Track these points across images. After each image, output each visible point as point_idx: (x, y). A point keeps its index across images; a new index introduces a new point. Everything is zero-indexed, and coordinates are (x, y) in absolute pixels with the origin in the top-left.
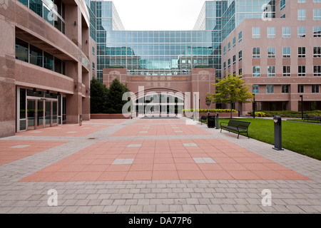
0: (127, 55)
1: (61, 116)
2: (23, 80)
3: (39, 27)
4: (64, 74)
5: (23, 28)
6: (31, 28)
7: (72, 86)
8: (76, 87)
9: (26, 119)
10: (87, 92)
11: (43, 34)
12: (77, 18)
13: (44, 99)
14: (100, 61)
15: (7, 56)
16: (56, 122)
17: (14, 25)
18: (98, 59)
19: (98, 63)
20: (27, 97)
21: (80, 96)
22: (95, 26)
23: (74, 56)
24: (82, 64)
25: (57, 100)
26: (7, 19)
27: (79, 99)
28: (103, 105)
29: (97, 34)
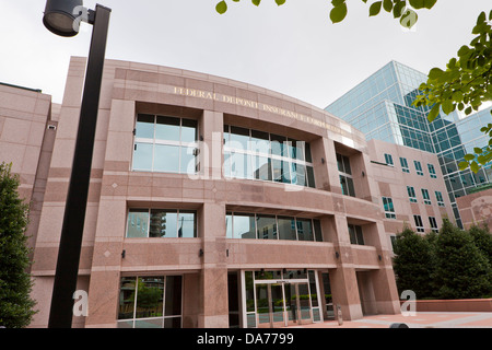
1: (320, 307)
4: (319, 239)
5: (234, 203)
6: (244, 199)
7: (330, 256)
8: (337, 255)
9: (256, 312)
10: (380, 258)
11: (260, 199)
12: (324, 152)
13: (282, 281)
14: (452, 183)
15: (217, 239)
16: (309, 317)
17: (223, 205)
18: (447, 182)
19: (449, 190)
20: (256, 282)
21: (348, 269)
22: (423, 128)
23: (322, 208)
24: (346, 215)
25: (307, 281)
26: (217, 201)
27: (345, 274)
28: (431, 280)
29: (435, 139)
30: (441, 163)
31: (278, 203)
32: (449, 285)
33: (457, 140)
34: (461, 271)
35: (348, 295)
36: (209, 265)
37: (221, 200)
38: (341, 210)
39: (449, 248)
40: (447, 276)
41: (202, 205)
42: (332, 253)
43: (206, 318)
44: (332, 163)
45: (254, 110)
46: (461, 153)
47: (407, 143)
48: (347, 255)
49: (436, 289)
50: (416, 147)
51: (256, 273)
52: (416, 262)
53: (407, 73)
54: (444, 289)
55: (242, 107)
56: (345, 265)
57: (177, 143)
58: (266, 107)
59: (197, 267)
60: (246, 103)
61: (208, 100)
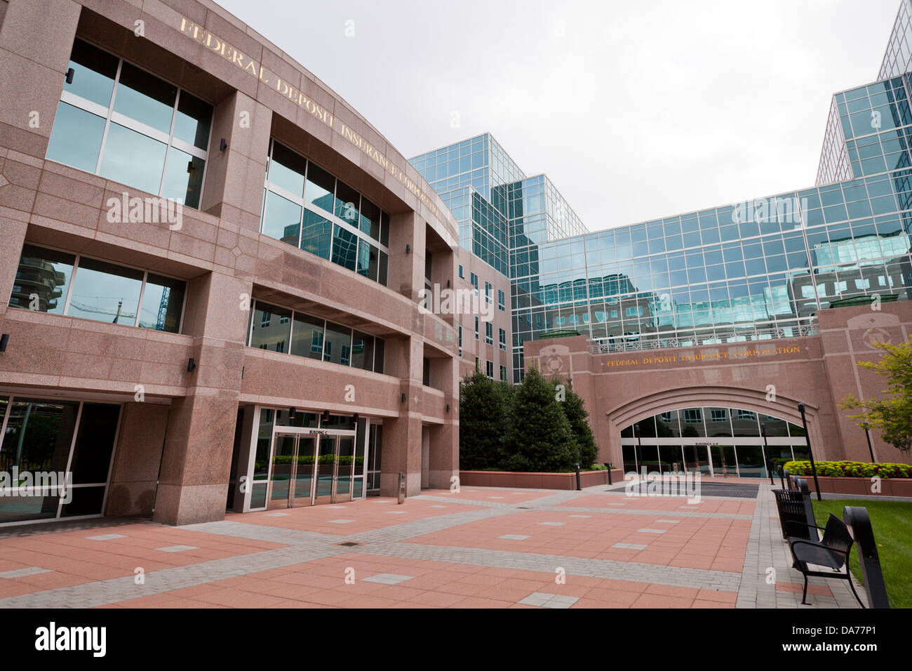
0: (589, 299)
1: (365, 476)
2: (263, 392)
3: (307, 275)
4: (379, 370)
5: (268, 284)
6: (287, 280)
7: (393, 397)
8: (403, 399)
9: (269, 481)
10: (448, 409)
11: (313, 287)
12: (411, 236)
13: (318, 432)
14: (520, 323)
15: (228, 345)
16: (348, 492)
17: (249, 281)
18: (514, 319)
19: (514, 329)
20: (277, 429)
21: (415, 420)
22: (503, 240)
23: (398, 323)
24: (425, 340)
25: (353, 433)
26: (238, 274)
27: (411, 428)
28: (499, 444)
29: (512, 258)
30: (513, 292)
31: (341, 301)
32: (525, 453)
33: (535, 268)
34: (541, 437)
35: (409, 458)
36: (204, 391)
37: (246, 274)
38: (420, 331)
39: (533, 405)
40: (523, 441)
41: (209, 273)
42: (397, 394)
43: (184, 489)
44: (420, 257)
45: (326, 126)
46: (536, 286)
47: (477, 250)
48: (416, 399)
49: (505, 457)
50: (491, 263)
51: (279, 413)
52: (485, 419)
53: (500, 157)
54: (519, 458)
55: (307, 114)
56: (412, 415)
57: (164, 137)
58: (345, 130)
59: (175, 391)
60: (315, 109)
61: (248, 75)
